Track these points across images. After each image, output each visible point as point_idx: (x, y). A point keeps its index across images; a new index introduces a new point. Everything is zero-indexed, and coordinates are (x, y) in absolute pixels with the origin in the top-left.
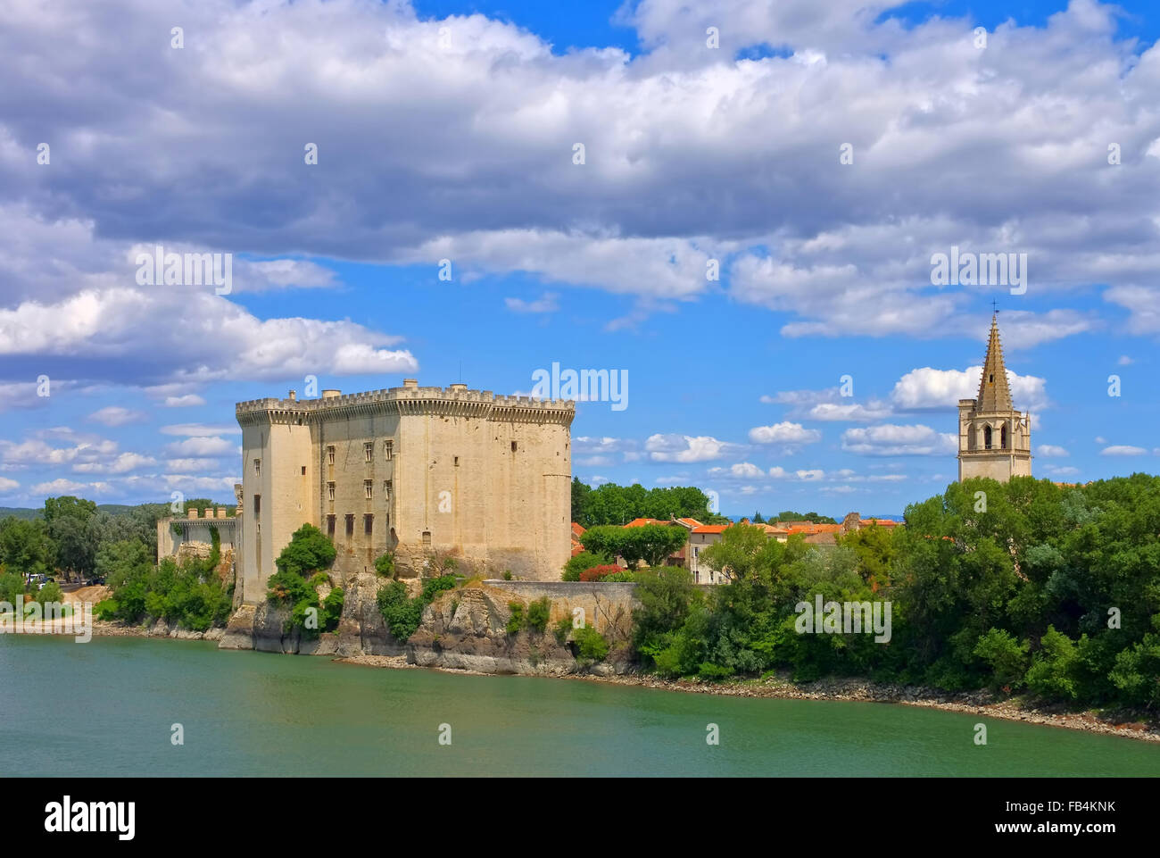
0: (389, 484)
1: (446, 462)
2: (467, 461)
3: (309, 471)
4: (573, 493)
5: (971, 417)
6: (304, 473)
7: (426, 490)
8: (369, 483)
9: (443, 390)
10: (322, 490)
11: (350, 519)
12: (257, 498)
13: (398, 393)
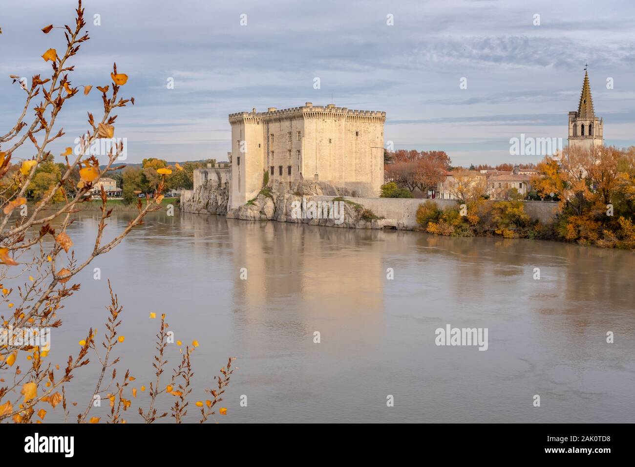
0: (299, 151)
1: (325, 142)
2: (335, 141)
3: (262, 146)
4: (385, 156)
5: (574, 121)
6: (260, 147)
7: (316, 155)
8: (290, 151)
9: (324, 108)
10: (268, 155)
11: (281, 168)
12: (239, 158)
13: (303, 109)
